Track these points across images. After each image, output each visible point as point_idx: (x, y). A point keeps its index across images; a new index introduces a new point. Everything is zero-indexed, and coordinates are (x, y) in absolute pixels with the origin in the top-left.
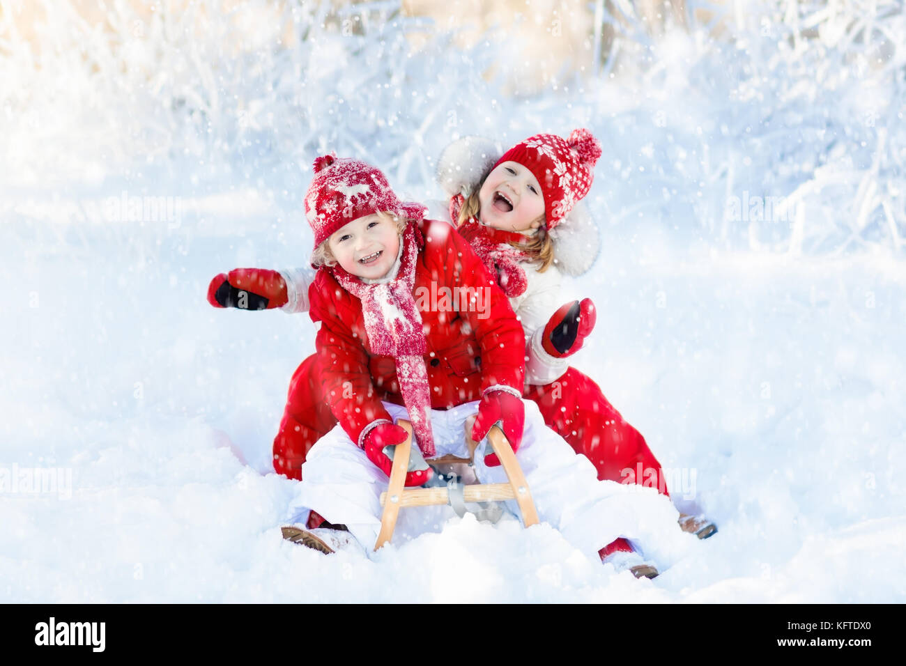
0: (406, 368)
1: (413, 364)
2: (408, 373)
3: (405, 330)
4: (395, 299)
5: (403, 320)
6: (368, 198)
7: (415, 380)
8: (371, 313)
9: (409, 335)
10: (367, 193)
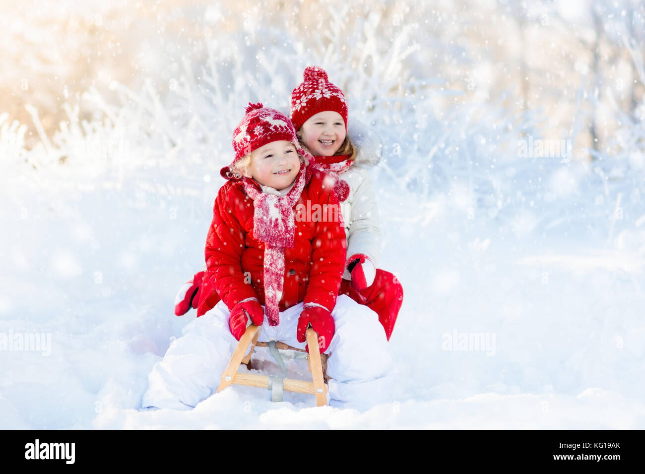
0: (269, 259)
1: (275, 258)
2: (270, 262)
3: (280, 228)
4: (279, 206)
5: (280, 221)
6: (285, 130)
7: (273, 269)
8: (261, 209)
9: (281, 233)
10: (285, 127)
